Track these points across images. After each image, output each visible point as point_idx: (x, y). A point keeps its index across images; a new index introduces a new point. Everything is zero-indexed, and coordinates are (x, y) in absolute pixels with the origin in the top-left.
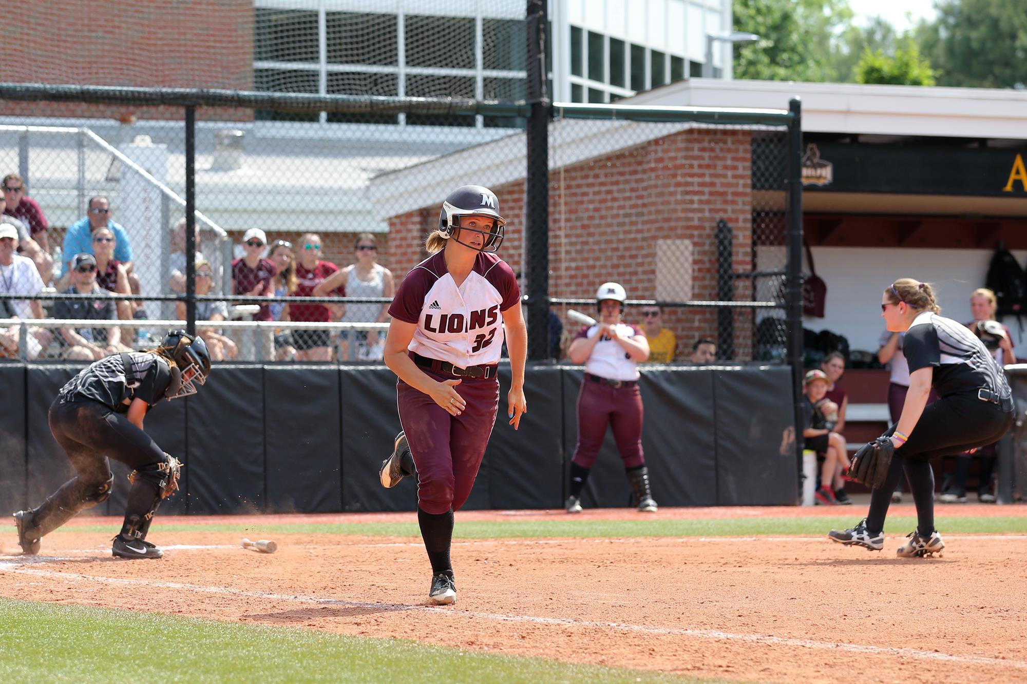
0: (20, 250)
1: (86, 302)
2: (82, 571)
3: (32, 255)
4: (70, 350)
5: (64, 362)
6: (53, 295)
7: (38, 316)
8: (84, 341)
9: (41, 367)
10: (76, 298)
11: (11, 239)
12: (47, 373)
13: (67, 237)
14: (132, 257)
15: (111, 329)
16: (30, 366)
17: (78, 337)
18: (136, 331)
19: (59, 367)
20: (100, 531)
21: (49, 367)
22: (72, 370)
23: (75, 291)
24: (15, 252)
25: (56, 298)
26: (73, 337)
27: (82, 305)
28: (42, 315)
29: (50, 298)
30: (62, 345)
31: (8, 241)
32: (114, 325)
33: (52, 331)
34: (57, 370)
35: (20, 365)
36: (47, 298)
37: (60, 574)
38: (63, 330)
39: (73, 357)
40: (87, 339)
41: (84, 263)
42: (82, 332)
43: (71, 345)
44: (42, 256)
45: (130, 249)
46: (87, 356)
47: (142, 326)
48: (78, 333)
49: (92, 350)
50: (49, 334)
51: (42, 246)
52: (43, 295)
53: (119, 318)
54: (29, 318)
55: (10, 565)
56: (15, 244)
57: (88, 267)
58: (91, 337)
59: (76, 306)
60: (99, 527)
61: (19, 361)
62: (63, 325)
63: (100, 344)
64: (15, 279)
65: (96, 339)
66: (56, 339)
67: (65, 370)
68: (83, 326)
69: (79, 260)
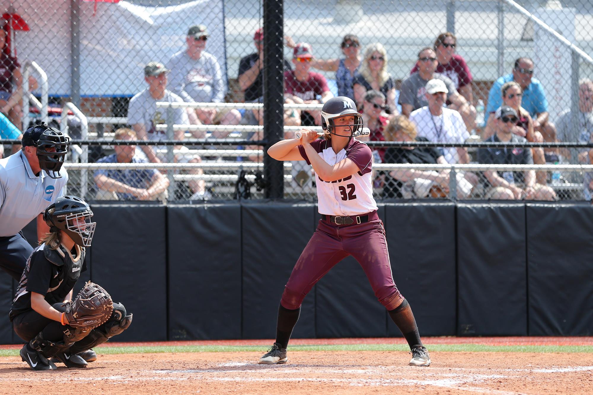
0: (449, 103)
1: (505, 149)
2: (517, 389)
3: (459, 107)
4: (494, 190)
5: (489, 201)
6: (479, 143)
7: (465, 162)
8: (505, 182)
9: (469, 206)
10: (499, 146)
11: (442, 93)
12: (474, 211)
13: (492, 92)
14: (548, 110)
15: (528, 172)
16: (460, 205)
17: (500, 179)
18: (550, 172)
19: (485, 205)
20: (524, 351)
21: (475, 205)
22: (495, 207)
23: (497, 140)
24: (445, 105)
25: (482, 146)
26: (496, 180)
27: (503, 151)
28: (468, 161)
29: (476, 146)
30: (486, 186)
31: (440, 95)
32: (531, 169)
33: (477, 174)
34: (483, 208)
35: (450, 204)
36: (474, 146)
37: (498, 391)
38: (487, 174)
39: (497, 197)
40: (509, 181)
41: (507, 114)
42: (505, 175)
43: (494, 186)
44: (467, 107)
45: (546, 103)
46: (509, 196)
47: (557, 169)
48: (501, 176)
49: (513, 191)
50: (475, 177)
51: (468, 99)
52: (470, 143)
53: (535, 163)
54: (457, 163)
55: (453, 382)
56: (445, 97)
57: (510, 118)
58: (512, 179)
59: (498, 153)
60: (523, 347)
61: (450, 201)
62: (488, 168)
63: (519, 185)
64: (445, 128)
65: (516, 181)
66: (481, 181)
67: (490, 208)
68: (506, 171)
69: (503, 112)
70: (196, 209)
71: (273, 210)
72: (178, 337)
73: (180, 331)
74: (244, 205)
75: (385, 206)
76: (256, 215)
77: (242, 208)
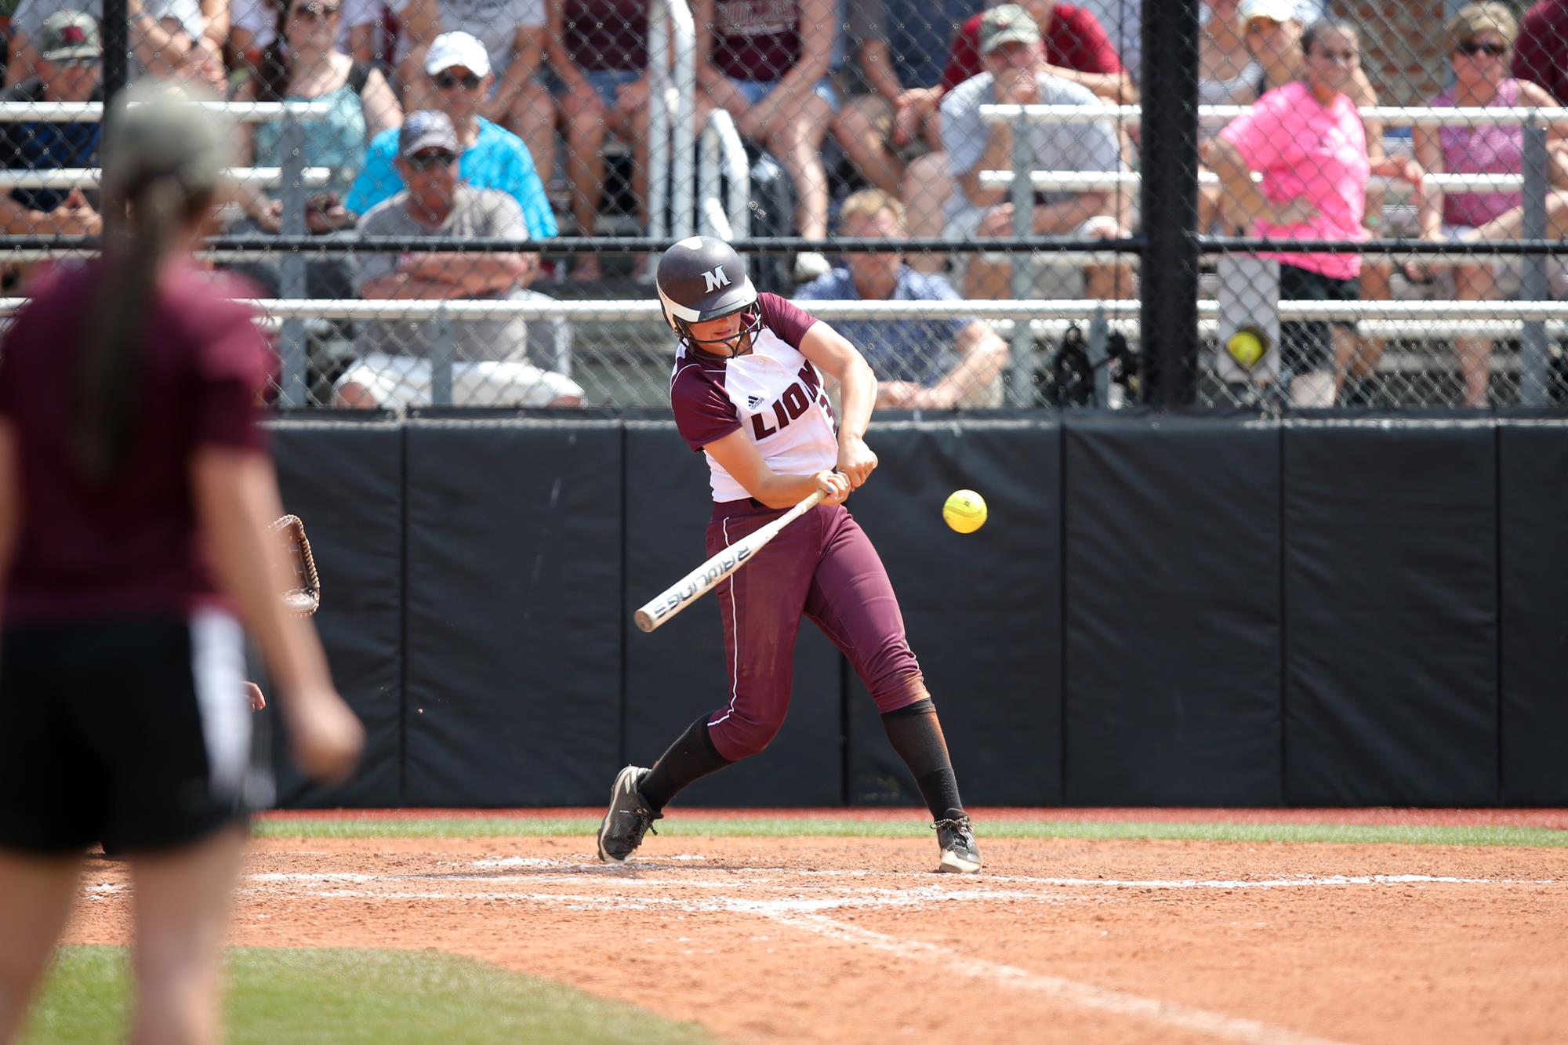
70: (927, 438)
71: (1156, 439)
72: (874, 796)
73: (880, 780)
74: (1072, 423)
75: (1498, 429)
76: (1107, 454)
77: (1064, 432)
